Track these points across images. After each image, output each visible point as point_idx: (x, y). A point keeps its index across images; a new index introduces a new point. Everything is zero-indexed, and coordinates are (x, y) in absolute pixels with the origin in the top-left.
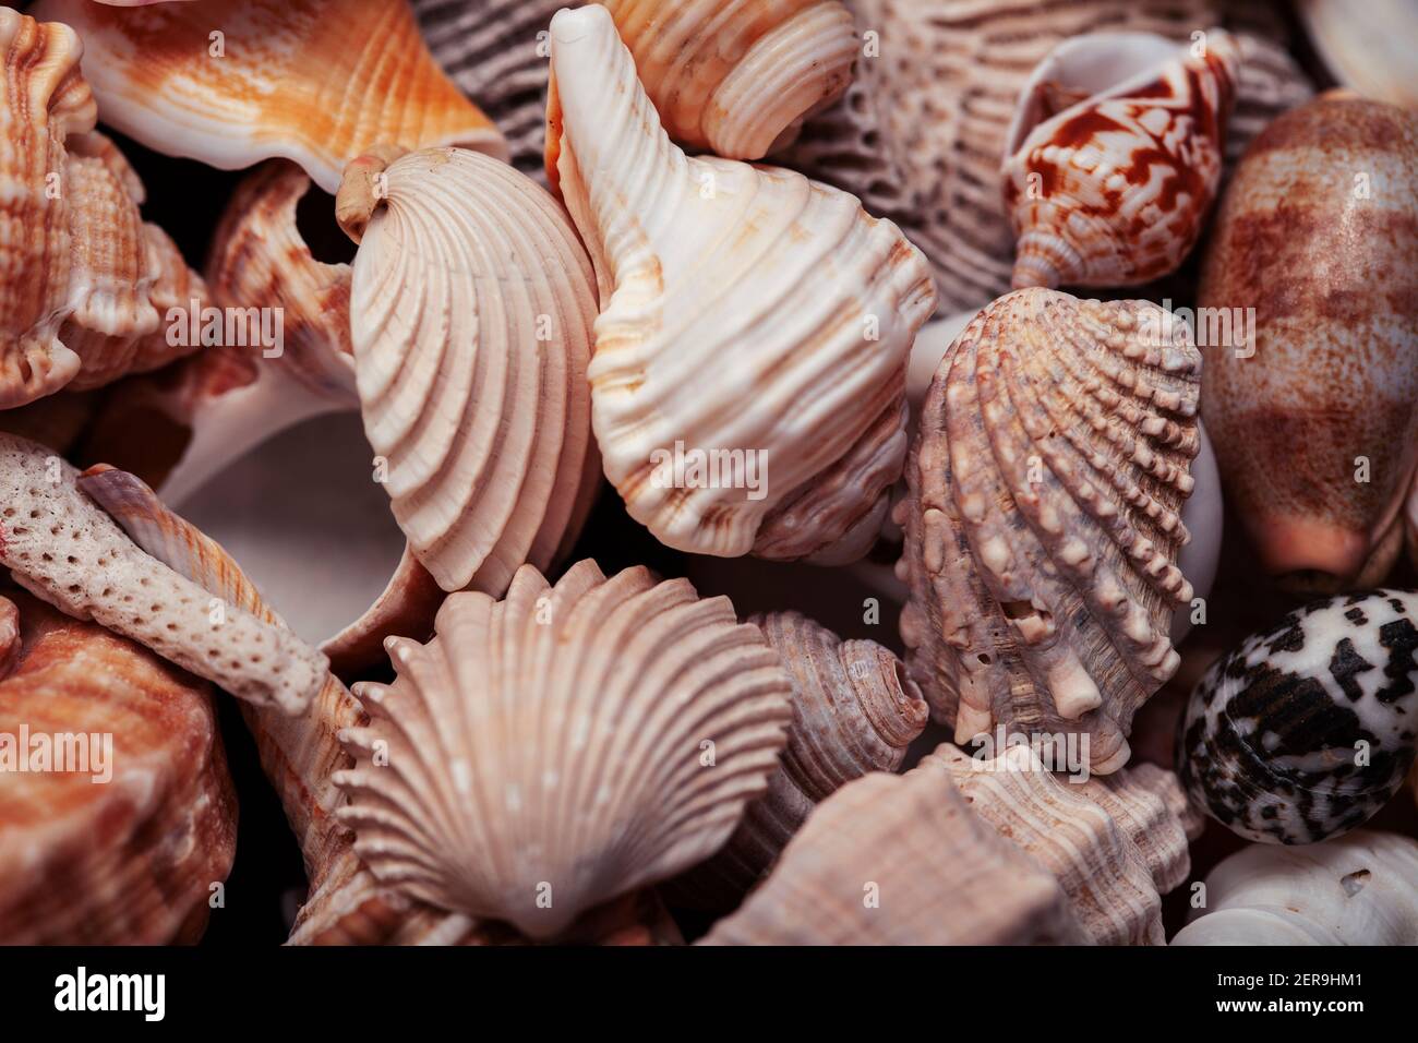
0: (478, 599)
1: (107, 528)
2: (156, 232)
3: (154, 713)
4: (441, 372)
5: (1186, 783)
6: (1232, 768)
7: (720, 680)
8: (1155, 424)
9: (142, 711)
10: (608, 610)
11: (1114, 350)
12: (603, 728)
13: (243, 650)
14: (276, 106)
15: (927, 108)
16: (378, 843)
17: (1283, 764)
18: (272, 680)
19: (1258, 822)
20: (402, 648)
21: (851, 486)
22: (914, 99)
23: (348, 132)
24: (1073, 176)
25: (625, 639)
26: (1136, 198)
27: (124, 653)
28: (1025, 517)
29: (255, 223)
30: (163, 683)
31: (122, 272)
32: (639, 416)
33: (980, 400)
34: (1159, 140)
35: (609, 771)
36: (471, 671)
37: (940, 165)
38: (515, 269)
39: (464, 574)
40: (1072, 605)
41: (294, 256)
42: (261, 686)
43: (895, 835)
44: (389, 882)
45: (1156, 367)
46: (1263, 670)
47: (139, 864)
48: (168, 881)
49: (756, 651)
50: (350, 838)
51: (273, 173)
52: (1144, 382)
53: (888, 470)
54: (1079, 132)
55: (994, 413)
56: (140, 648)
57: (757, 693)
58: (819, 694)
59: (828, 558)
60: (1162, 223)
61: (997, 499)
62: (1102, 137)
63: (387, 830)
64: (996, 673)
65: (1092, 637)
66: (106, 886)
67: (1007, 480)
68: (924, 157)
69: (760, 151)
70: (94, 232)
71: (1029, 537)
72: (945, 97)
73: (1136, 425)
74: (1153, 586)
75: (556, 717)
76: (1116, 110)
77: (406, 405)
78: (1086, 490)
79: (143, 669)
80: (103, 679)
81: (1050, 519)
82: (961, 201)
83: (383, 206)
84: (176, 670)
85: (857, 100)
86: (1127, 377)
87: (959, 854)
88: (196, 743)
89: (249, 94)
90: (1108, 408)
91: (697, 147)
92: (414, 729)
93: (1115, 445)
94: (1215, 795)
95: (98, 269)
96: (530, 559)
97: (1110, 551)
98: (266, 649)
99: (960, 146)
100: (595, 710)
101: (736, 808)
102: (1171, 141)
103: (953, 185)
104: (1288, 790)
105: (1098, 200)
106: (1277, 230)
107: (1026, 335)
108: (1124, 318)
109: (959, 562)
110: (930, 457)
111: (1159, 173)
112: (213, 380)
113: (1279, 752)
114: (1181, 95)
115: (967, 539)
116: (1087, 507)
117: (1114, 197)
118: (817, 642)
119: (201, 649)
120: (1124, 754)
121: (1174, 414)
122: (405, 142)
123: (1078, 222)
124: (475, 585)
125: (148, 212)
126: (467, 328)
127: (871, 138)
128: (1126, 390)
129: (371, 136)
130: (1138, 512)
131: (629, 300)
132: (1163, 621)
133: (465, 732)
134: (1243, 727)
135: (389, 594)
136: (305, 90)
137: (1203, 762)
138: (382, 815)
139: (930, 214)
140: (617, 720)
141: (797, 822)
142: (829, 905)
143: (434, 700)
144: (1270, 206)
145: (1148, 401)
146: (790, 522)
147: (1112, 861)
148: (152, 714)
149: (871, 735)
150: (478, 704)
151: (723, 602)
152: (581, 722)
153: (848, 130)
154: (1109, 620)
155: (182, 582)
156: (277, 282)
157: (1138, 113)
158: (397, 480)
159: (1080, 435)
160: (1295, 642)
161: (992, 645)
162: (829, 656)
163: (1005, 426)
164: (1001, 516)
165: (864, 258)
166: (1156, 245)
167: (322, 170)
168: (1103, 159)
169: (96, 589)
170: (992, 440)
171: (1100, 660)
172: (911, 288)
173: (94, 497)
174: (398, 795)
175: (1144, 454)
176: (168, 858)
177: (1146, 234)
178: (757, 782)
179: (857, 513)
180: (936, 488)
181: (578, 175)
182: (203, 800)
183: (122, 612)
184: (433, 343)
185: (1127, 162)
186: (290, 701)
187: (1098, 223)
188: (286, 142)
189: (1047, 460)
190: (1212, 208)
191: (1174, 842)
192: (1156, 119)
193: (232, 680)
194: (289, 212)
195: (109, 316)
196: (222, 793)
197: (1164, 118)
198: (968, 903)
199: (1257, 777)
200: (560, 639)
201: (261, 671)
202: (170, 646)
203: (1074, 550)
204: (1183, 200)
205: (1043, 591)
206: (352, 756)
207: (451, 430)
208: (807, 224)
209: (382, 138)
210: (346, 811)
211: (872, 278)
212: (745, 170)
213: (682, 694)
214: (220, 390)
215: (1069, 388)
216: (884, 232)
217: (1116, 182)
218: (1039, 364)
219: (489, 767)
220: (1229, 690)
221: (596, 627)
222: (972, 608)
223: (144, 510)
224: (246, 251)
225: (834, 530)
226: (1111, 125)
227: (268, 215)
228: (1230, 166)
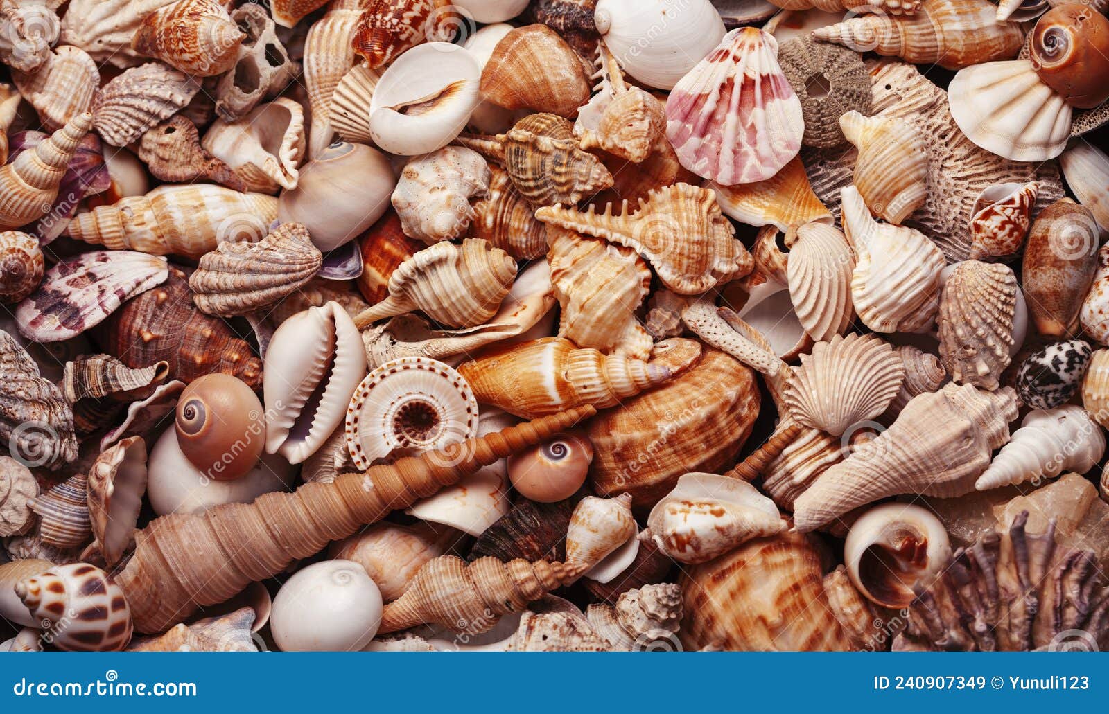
0: (824, 343)
1: (725, 325)
2: (738, 242)
3: (736, 375)
4: (811, 286)
5: (1017, 392)
6: (1027, 389)
7: (885, 368)
8: (1003, 298)
9: (733, 375)
10: (856, 348)
11: (992, 278)
12: (851, 382)
13: (760, 359)
14: (769, 209)
15: (952, 203)
16: (795, 410)
17: (1039, 388)
18: (767, 367)
19: (1034, 403)
20: (802, 357)
21: (922, 315)
22: (948, 201)
23: (789, 216)
24: (985, 228)
25: (859, 357)
26: (1001, 234)
27: (729, 358)
28: (968, 323)
29: (765, 240)
30: (740, 367)
31: (728, 256)
32: (864, 297)
33: (956, 292)
34: (1009, 217)
35: (852, 394)
36: (818, 366)
37: (955, 219)
38: (831, 258)
39: (820, 337)
40: (981, 346)
41: (775, 250)
42: (764, 369)
43: (928, 410)
44: (798, 421)
45: (1003, 282)
46: (1035, 363)
47: (732, 416)
48: (740, 420)
49: (897, 359)
50: (789, 408)
51: (769, 228)
52: (1000, 287)
53: (933, 309)
54: (986, 216)
55: (959, 296)
56: (733, 357)
57: (895, 371)
58: (913, 369)
59: (918, 332)
60: (1009, 241)
61: (960, 318)
62: (993, 217)
63: (797, 407)
64: (963, 363)
65: (987, 354)
66: (723, 422)
67: (962, 313)
68: (950, 217)
69: (899, 223)
70: (720, 246)
71: (969, 328)
72: (957, 199)
73: (998, 298)
74: (1003, 340)
75: (839, 379)
76: (997, 208)
77: (802, 294)
78: (984, 316)
79: (734, 363)
80: (723, 367)
81: (974, 324)
82: (961, 228)
83: (797, 239)
84: (743, 364)
85: (930, 203)
86: (995, 286)
87: (945, 414)
88: (748, 383)
89: (762, 206)
90: (990, 294)
91: (881, 221)
92: (800, 390)
93: (992, 304)
94: (1023, 396)
95: (721, 256)
96: (839, 332)
97: (991, 332)
98: (765, 359)
99: (961, 213)
100: (849, 378)
101: (888, 402)
102: (1012, 218)
103: (959, 224)
104: (1041, 395)
105: (991, 235)
106: (1041, 242)
107: (968, 274)
108: (995, 269)
109: (951, 334)
110: (943, 307)
111: (1008, 227)
112: (755, 281)
113: (1038, 385)
114: (1017, 204)
115: (953, 329)
116: (984, 320)
117: (995, 234)
118: (915, 355)
119: (749, 359)
120: (998, 385)
121: (1009, 295)
122: (805, 219)
123: (986, 240)
124: (823, 340)
125: (735, 236)
126: (818, 273)
127: (934, 214)
128: (995, 289)
129: (795, 217)
130: (999, 321)
131: (862, 265)
132: (1007, 350)
133: (816, 383)
134: (1029, 378)
135: (799, 342)
136: (777, 206)
137: (1020, 387)
138: (796, 403)
139: (952, 233)
140: (855, 380)
141: (906, 402)
142: (910, 428)
143: (809, 373)
144: (1040, 235)
145: (1001, 292)
146: (905, 324)
147: (992, 415)
148: (735, 376)
149: (929, 380)
150: (819, 375)
151: (888, 345)
152: (846, 380)
153: (928, 212)
154: (991, 350)
155: (745, 340)
156: (770, 257)
157: (1004, 209)
158: (801, 314)
159: (982, 301)
160: (1043, 356)
161: (961, 356)
162: (918, 359)
163: (962, 299)
164: (961, 323)
165: (924, 255)
166: (1008, 246)
167: (782, 227)
168: (992, 224)
169: (721, 342)
170: (959, 303)
171: (990, 360)
172: (937, 262)
173: (721, 316)
174: (799, 398)
175: (1000, 306)
176: (740, 414)
177: (1005, 244)
178: (894, 395)
179: (924, 321)
180: (945, 314)
181: (849, 231)
182: (750, 398)
183: (729, 348)
184: (809, 279)
185: (999, 225)
186: (772, 373)
187: (991, 241)
188: (773, 220)
189: (973, 308)
190: (1025, 236)
191: (1013, 409)
192: (1009, 211)
193: (757, 367)
194: (774, 238)
195: (725, 268)
196: (756, 395)
197: (1011, 210)
198: (947, 428)
199: (1033, 392)
200: (842, 357)
201: (764, 365)
202: (742, 357)
203: (980, 332)
204: (1016, 234)
205: (973, 342)
206: (789, 387)
207: (814, 301)
208: (908, 246)
209: (799, 217)
210: (787, 401)
211: (925, 260)
212: (894, 228)
213: (873, 372)
214: (757, 284)
215: (979, 288)
216: (931, 245)
217: (996, 230)
218: (971, 282)
219: (821, 392)
220: (1027, 368)
221: (851, 354)
222: (955, 347)
223: (735, 320)
224: (763, 248)
225: (918, 326)
226: (996, 214)
227: (768, 238)
228: (1032, 223)
